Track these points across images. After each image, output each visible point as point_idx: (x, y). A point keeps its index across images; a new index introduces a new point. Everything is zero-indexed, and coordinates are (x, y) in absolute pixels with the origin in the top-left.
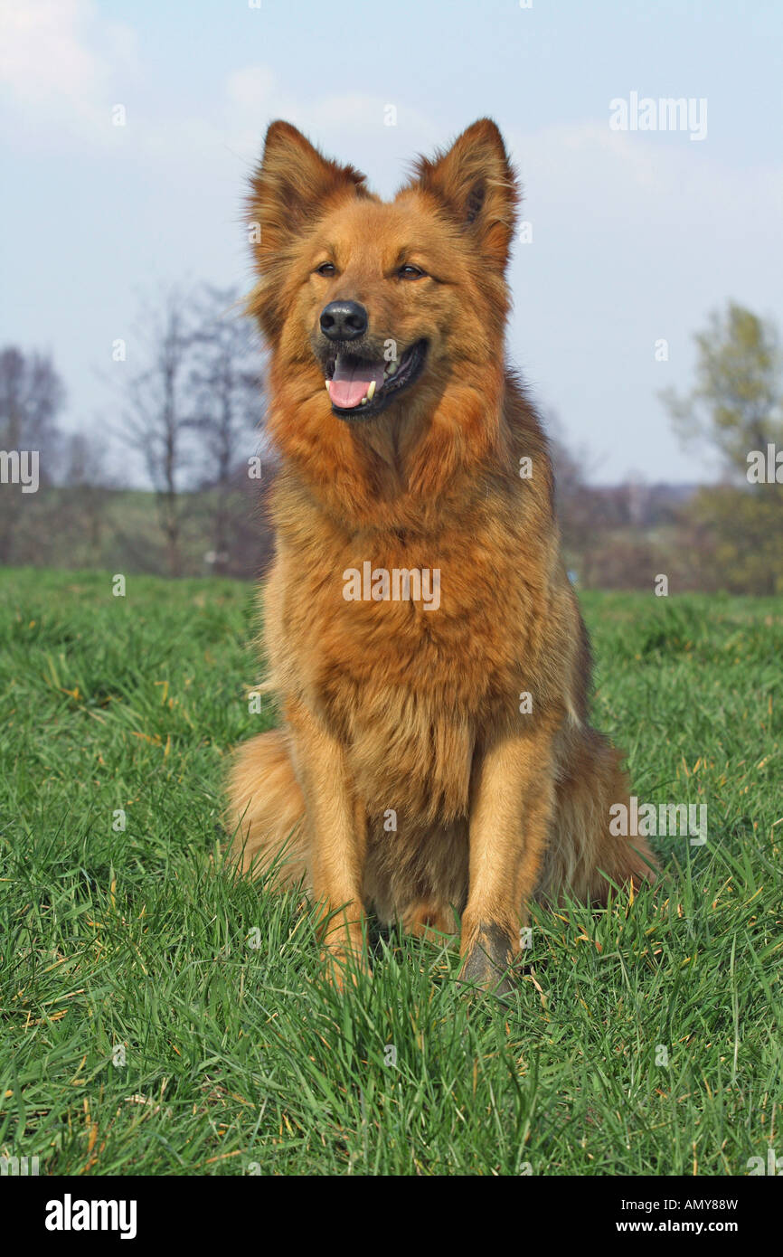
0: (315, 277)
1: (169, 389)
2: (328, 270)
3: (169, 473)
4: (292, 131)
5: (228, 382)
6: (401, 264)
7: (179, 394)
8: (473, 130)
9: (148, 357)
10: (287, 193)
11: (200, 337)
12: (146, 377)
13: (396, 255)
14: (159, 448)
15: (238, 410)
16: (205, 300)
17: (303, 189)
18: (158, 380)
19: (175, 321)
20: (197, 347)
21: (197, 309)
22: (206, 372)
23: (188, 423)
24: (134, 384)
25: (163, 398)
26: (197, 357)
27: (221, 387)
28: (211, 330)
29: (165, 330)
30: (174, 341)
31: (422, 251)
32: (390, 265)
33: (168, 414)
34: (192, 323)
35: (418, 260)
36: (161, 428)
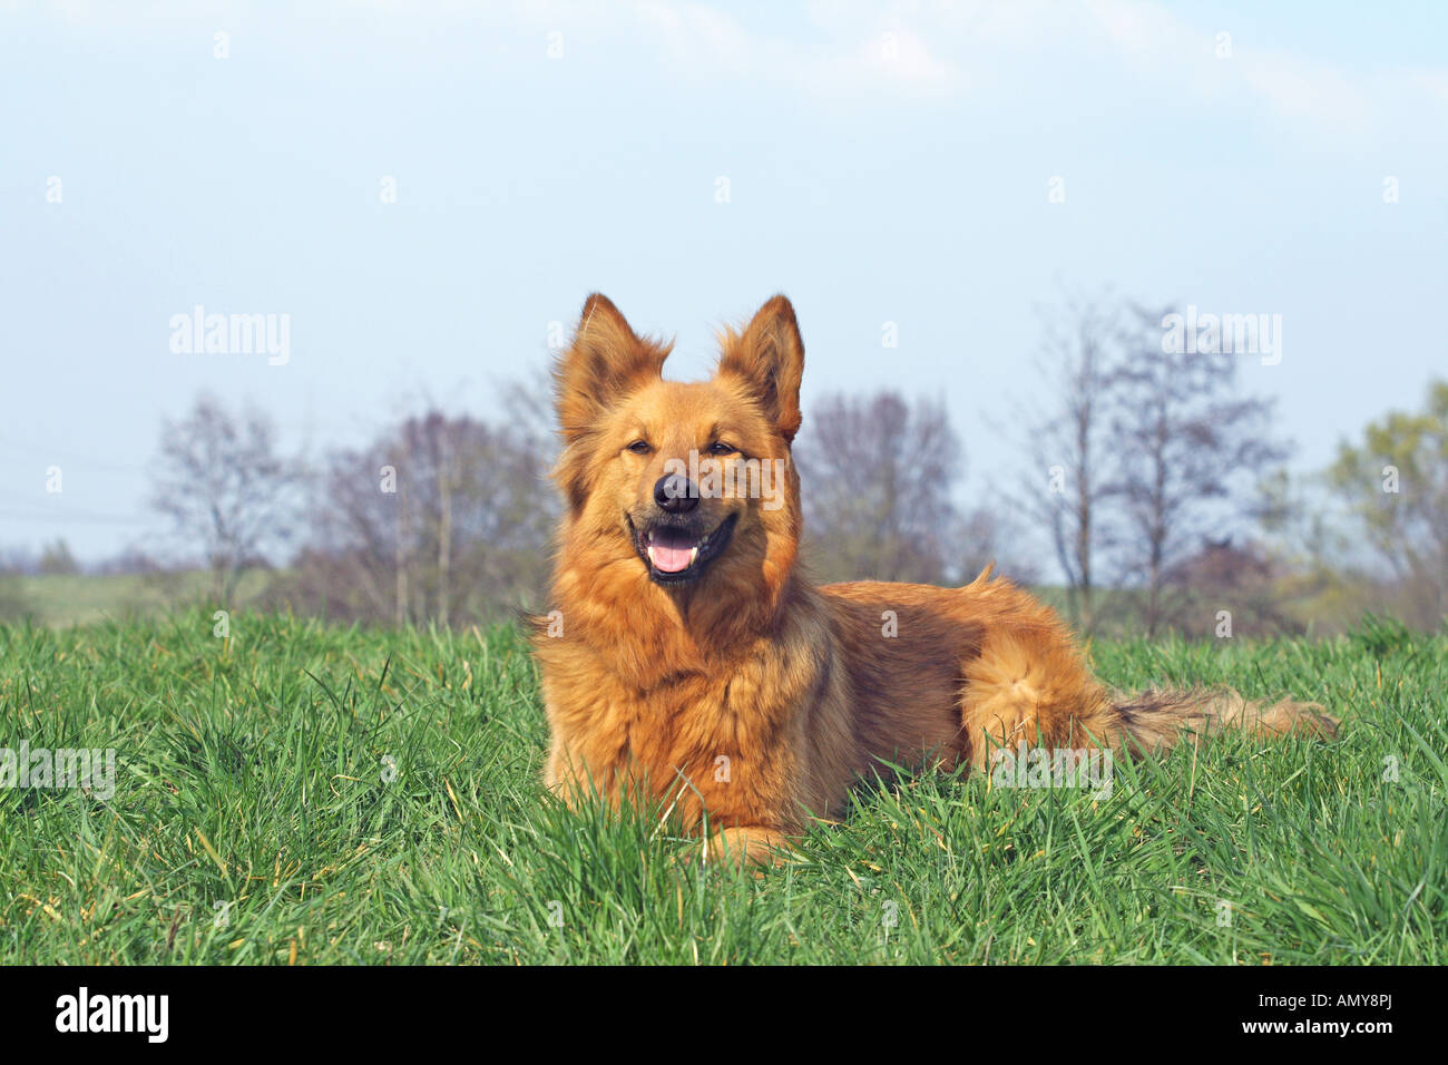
0: (626, 454)
1: (1083, 443)
2: (642, 447)
3: (1083, 557)
4: (606, 304)
5: (1163, 433)
6: (713, 441)
7: (1096, 450)
8: (769, 305)
9: (1053, 400)
10: (599, 363)
11: (1122, 374)
12: (1053, 427)
13: (709, 432)
14: (1071, 522)
15: (1177, 471)
16: (1133, 325)
17: (614, 362)
18: (1069, 431)
19: (1090, 351)
20: (1121, 388)
21: (1122, 336)
22: (1132, 421)
23: (1109, 490)
24: (1035, 434)
25: (1076, 457)
26: (1121, 401)
27: (1154, 442)
28: (1139, 367)
29: (1077, 367)
30: (1088, 379)
31: (733, 429)
32: (703, 442)
33: (1081, 477)
34: (1113, 356)
35: (728, 437)
36: (1071, 495)
